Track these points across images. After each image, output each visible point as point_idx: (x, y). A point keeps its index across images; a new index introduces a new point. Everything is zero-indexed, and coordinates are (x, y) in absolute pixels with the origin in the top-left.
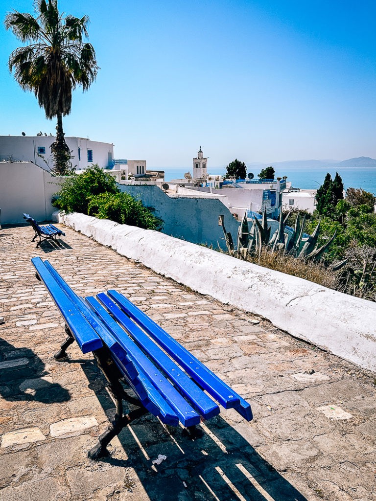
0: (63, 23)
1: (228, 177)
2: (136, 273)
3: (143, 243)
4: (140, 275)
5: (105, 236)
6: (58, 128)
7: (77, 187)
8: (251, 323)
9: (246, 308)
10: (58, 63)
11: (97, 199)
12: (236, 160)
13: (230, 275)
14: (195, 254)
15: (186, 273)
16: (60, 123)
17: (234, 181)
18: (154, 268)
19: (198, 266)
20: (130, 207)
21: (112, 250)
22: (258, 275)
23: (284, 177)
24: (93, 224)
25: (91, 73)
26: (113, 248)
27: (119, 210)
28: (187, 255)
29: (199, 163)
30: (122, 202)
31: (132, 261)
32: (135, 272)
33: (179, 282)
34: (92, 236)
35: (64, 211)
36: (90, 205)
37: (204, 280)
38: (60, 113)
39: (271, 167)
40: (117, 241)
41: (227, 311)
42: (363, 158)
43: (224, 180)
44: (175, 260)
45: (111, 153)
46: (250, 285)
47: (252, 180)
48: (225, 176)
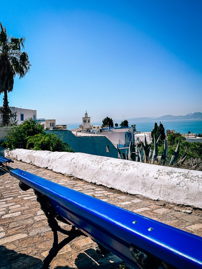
0: (10, 41)
1: (103, 126)
2: (74, 183)
3: (75, 162)
4: (77, 185)
5: (42, 161)
6: (5, 99)
7: (18, 132)
8: (187, 213)
9: (177, 202)
10: (6, 62)
11: (34, 138)
12: (107, 117)
13: (157, 177)
14: (120, 164)
15: (115, 179)
16: (6, 96)
17: (108, 128)
18: (86, 179)
19: (125, 173)
20: (55, 142)
21: (49, 170)
22: (181, 174)
23: (134, 125)
24: (32, 154)
25: (26, 68)
26: (49, 168)
27: (48, 144)
28: (113, 166)
29: (86, 120)
30: (50, 139)
31: (66, 175)
32: (72, 183)
33: (109, 187)
34: (31, 162)
35: (9, 149)
36: (28, 142)
37: (132, 183)
38: (6, 90)
39: (126, 120)
40: (53, 163)
41: (160, 206)
42: (168, 115)
43: (102, 128)
44: (105, 171)
45: (35, 115)
46: (178, 182)
47: (117, 127)
48: (102, 126)
